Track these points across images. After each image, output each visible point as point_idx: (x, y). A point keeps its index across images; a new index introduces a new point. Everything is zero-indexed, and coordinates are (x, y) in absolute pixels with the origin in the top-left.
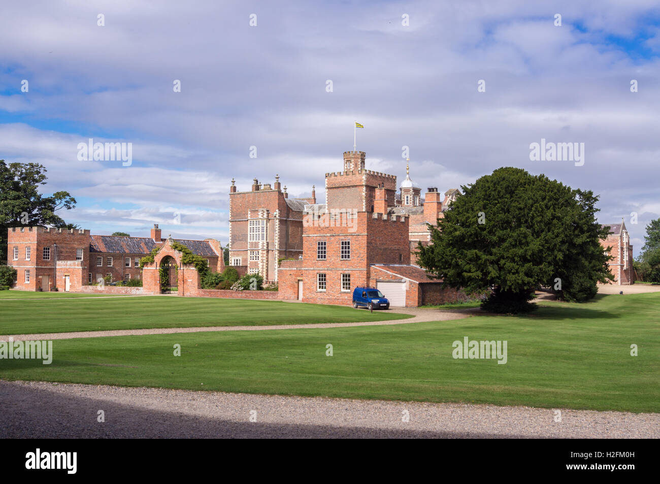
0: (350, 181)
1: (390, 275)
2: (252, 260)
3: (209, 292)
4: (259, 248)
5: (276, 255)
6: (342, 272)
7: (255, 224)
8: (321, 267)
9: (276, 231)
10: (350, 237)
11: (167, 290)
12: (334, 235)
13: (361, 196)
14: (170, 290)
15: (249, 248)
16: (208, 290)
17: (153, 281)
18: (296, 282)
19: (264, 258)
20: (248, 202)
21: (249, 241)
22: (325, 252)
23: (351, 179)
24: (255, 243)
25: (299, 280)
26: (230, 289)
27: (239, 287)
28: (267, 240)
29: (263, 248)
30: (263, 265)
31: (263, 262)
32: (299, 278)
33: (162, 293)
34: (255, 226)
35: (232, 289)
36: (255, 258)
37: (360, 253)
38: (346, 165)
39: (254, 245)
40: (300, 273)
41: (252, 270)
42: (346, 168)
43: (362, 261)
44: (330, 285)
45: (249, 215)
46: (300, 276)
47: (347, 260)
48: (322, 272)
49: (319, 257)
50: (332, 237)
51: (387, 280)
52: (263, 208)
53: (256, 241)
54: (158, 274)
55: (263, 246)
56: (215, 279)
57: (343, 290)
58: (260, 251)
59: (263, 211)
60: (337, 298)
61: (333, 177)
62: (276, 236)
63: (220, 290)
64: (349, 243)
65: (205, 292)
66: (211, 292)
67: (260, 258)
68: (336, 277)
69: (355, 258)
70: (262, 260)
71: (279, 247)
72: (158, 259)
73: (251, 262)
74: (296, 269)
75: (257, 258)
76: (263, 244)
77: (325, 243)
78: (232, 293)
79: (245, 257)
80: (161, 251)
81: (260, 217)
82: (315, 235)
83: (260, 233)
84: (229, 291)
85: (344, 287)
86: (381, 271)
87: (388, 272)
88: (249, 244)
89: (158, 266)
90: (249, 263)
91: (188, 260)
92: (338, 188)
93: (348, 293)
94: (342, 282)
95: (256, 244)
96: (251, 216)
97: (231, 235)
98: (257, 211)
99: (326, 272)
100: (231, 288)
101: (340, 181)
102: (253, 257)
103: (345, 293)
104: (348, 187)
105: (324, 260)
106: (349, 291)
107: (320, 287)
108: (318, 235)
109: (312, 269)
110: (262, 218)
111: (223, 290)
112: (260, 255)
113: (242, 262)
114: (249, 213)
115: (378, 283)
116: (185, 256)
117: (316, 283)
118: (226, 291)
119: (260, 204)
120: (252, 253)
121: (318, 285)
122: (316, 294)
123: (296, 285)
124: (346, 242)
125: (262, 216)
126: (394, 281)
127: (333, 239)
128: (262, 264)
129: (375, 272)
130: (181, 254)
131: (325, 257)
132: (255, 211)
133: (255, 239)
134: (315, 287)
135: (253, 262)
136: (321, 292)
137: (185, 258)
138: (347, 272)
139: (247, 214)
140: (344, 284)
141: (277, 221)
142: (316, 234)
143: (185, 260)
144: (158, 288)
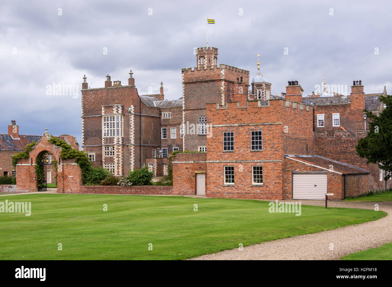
0: (208, 76)
1: (308, 166)
2: (107, 156)
3: (93, 188)
4: (114, 144)
5: (131, 149)
6: (253, 164)
7: (109, 120)
8: (228, 160)
9: (131, 126)
10: (261, 127)
11: (43, 187)
12: (243, 125)
13: (220, 91)
14: (46, 187)
15: (103, 144)
16: (92, 187)
17: (28, 178)
18: (193, 176)
19: (119, 153)
20: (101, 98)
21: (103, 136)
22: (232, 144)
23: (208, 74)
24: (110, 138)
25: (196, 174)
26: (117, 185)
27: (128, 182)
28: (121, 135)
29: (118, 143)
30: (118, 161)
31: (118, 157)
32: (196, 172)
33: (39, 191)
34: (109, 122)
35: (119, 185)
36: (110, 153)
37: (274, 144)
38: (199, 61)
39: (109, 141)
40: (197, 167)
41: (107, 165)
42: (199, 63)
43: (277, 152)
44: (240, 178)
45: (103, 111)
46: (197, 170)
47: (258, 151)
48: (229, 165)
49: (225, 148)
50: (240, 128)
51: (305, 171)
52: (117, 103)
53: (111, 137)
54: (33, 171)
55: (118, 141)
56: (99, 175)
57: (254, 183)
58: (116, 147)
59: (117, 106)
60: (248, 192)
61: (189, 73)
62: (131, 132)
63: (105, 186)
64: (260, 133)
65: (88, 188)
66: (95, 188)
67: (116, 153)
68: (246, 170)
69: (269, 149)
70: (118, 155)
71: (135, 142)
72: (33, 155)
73: (105, 157)
74: (193, 162)
75: (112, 153)
76: (118, 139)
77: (232, 134)
78: (120, 189)
79: (99, 153)
80: (37, 146)
81: (115, 112)
82: (221, 126)
83: (115, 128)
84: (115, 186)
85: (255, 181)
86: (297, 162)
87: (306, 163)
88: (103, 139)
89: (34, 162)
90: (103, 158)
91: (69, 155)
92: (195, 83)
93: (260, 186)
94: (253, 174)
95: (111, 140)
96: (105, 113)
97: (83, 131)
98: (112, 107)
99: (235, 165)
100: (118, 183)
101: (197, 76)
102: (108, 152)
103: (257, 186)
104: (206, 82)
105: (232, 152)
106: (262, 184)
107: (227, 181)
108: (224, 125)
109: (218, 161)
110: (117, 113)
111: (109, 186)
112: (116, 150)
113: (96, 158)
114: (103, 108)
115: (294, 176)
116: (65, 151)
117: (222, 176)
118: (113, 186)
119: (113, 100)
120: (107, 149)
121: (225, 179)
122: (222, 188)
123: (194, 179)
124: (257, 132)
125: (117, 112)
126: (313, 172)
127: (241, 129)
128: (117, 159)
129: (290, 164)
130: (61, 149)
131: (232, 148)
132: (109, 108)
133: (109, 134)
134: (221, 180)
135: (108, 158)
136: (229, 186)
137: (65, 153)
138: (258, 165)
139: (101, 110)
140: (255, 177)
141: (132, 116)
142: (221, 124)
143: (65, 155)
144: (34, 185)
